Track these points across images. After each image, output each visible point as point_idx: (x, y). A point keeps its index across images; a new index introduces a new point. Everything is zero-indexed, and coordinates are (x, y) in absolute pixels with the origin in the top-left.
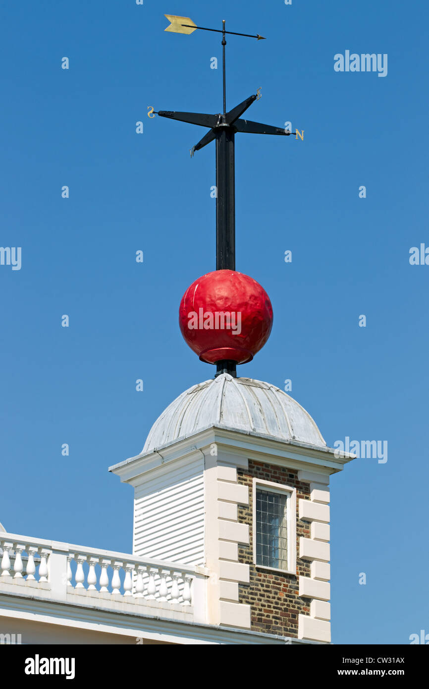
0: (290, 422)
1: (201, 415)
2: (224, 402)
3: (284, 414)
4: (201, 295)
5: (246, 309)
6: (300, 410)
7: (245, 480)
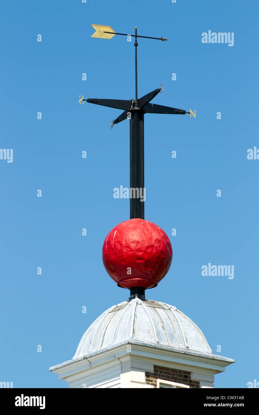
0: (185, 335)
1: (119, 331)
2: (136, 322)
3: (181, 329)
4: (119, 239)
5: (152, 249)
6: (192, 325)
7: (152, 381)
